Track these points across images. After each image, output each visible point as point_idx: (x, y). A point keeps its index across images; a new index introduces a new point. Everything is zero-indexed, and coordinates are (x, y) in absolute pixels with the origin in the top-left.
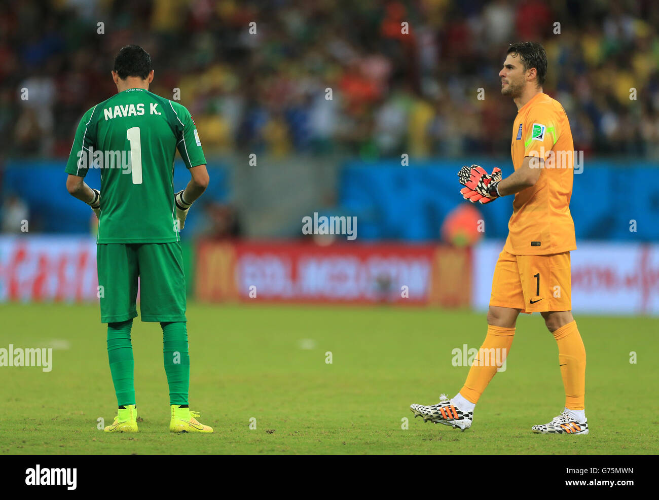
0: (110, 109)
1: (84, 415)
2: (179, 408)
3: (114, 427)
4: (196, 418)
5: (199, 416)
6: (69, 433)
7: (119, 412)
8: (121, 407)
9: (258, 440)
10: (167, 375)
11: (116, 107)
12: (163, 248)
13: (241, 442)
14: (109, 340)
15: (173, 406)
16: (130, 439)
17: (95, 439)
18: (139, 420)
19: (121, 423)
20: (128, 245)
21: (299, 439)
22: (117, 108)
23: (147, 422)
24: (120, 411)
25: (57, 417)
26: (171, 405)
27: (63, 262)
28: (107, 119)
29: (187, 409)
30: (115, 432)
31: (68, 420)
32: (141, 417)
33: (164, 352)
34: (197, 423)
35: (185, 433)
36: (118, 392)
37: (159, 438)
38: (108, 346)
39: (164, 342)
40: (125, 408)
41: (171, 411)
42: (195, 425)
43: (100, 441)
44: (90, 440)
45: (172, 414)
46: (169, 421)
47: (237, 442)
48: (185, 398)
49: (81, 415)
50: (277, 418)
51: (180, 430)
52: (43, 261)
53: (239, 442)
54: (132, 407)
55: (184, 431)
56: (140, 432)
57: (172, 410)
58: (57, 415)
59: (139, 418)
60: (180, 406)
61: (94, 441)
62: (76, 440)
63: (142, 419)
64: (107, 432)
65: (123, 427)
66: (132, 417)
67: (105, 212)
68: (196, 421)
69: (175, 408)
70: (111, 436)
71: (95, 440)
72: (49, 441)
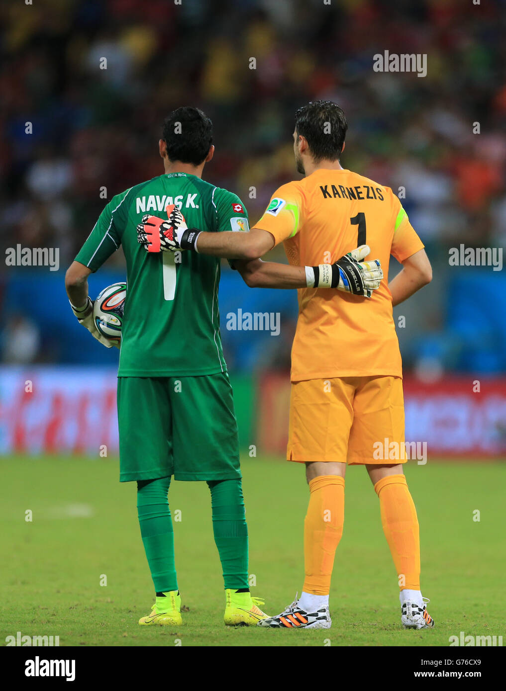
0: (144, 198)
1: (112, 602)
2: (236, 592)
3: (151, 619)
4: (260, 607)
5: (264, 603)
6: (92, 626)
7: (157, 601)
8: (160, 594)
9: (340, 636)
10: (219, 551)
11: (150, 196)
12: (199, 382)
13: (317, 638)
14: (140, 507)
15: (229, 590)
16: (172, 634)
17: (125, 634)
18: (184, 609)
19: (161, 614)
20: (154, 379)
21: (395, 635)
22: (152, 198)
23: (195, 612)
24: (158, 599)
25: (76, 605)
26: (225, 589)
27: (84, 402)
28: (138, 212)
29: (248, 594)
30: (152, 625)
31: (91, 609)
32: (186, 606)
33: (213, 521)
34: (261, 612)
35: (245, 627)
36: (155, 575)
37: (210, 632)
38: (139, 513)
39: (212, 508)
40: (164, 596)
41: (225, 597)
42: (257, 616)
43: (133, 637)
44: (120, 636)
45: (227, 600)
46: (223, 611)
47: (313, 638)
48: (243, 580)
49: (107, 602)
50: (366, 607)
51: (238, 622)
52: (58, 401)
53: (316, 638)
54: (173, 594)
55: (243, 624)
56: (186, 625)
57: (227, 595)
58: (76, 602)
59: (184, 606)
60: (237, 590)
61: (125, 636)
62: (101, 635)
63: (188, 608)
64: (143, 625)
65: (163, 619)
66: (174, 607)
67: (127, 335)
68: (259, 610)
69: (231, 592)
70: (147, 631)
71: (127, 635)
72: (66, 637)
